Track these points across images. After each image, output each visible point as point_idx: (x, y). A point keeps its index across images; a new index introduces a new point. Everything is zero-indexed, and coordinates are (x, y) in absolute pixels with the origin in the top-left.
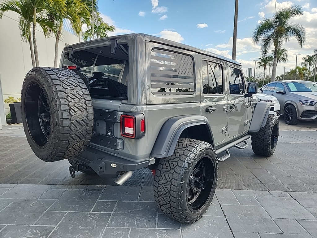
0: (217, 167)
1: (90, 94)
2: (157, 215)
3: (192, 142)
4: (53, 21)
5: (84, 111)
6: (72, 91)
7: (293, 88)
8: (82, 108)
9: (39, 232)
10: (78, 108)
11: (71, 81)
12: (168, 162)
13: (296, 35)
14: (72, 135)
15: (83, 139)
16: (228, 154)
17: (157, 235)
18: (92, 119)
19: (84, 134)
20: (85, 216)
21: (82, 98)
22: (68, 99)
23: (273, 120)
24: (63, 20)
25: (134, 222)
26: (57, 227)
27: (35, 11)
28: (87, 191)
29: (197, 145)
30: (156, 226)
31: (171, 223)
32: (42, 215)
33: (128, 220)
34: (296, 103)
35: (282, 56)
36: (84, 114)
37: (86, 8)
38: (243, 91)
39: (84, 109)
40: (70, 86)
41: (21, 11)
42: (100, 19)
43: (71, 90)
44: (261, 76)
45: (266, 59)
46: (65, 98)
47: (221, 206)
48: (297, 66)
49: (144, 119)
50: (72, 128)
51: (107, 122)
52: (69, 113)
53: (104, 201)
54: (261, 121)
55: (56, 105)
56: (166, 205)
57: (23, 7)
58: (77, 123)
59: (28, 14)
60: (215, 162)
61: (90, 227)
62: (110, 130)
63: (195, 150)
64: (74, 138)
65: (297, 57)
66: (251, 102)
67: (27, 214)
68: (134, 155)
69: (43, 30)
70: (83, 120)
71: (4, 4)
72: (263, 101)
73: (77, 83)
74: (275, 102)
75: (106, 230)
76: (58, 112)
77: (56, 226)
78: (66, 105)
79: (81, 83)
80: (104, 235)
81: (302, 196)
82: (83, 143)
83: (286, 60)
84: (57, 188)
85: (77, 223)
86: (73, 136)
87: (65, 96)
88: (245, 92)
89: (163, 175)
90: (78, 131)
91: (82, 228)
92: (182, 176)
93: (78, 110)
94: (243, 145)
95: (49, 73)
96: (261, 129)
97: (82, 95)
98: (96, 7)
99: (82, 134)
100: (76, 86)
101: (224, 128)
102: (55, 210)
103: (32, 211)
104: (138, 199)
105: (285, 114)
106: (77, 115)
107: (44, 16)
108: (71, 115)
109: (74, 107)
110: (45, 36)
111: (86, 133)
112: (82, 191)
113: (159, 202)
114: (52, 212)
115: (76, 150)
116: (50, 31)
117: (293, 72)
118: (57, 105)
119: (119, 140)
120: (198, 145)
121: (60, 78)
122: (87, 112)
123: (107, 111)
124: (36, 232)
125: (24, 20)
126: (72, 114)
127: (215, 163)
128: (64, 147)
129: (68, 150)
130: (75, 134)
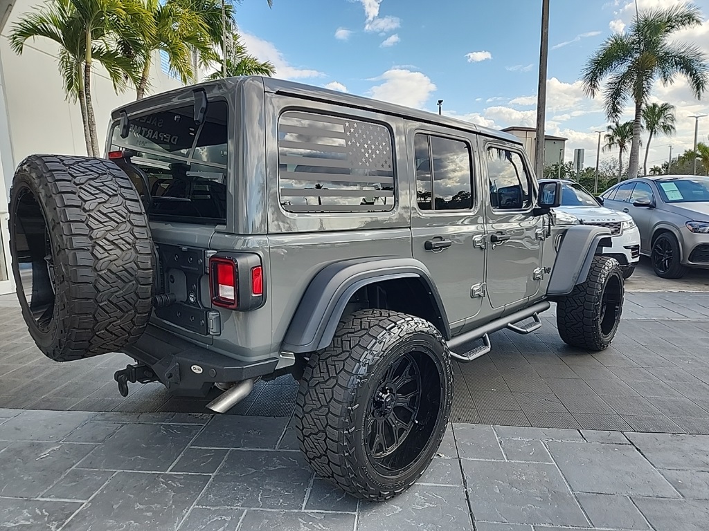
0: (447, 373)
1: (147, 212)
2: (312, 481)
3: (384, 318)
4: (130, 57)
5: (129, 249)
6: (101, 205)
7: (673, 192)
8: (124, 242)
9: (46, 514)
10: (114, 244)
11: (101, 184)
12: (326, 362)
13: (685, 70)
14: (102, 302)
15: (129, 311)
16: (486, 344)
17: (301, 524)
18: (150, 267)
19: (130, 301)
20: (153, 481)
21: (124, 220)
22: (89, 223)
23: (606, 268)
24: (152, 53)
25: (258, 495)
26: (89, 503)
27: (90, 34)
28: (169, 425)
29: (393, 324)
30: (304, 505)
31: (338, 500)
32: (63, 477)
33: (246, 490)
34: (678, 229)
35: (662, 120)
36: (128, 256)
37: (200, 24)
38: (530, 203)
39: (127, 246)
40: (97, 194)
41: (62, 37)
42: (241, 48)
43: (99, 203)
44: (614, 167)
45: (625, 129)
46: (83, 222)
47: (460, 463)
48: (698, 142)
49: (262, 266)
50: (100, 287)
51: (187, 273)
52: (93, 254)
53: (202, 448)
54: (577, 269)
55: (62, 236)
56: (319, 458)
57: (66, 28)
58: (113, 276)
59: (77, 41)
60: (442, 362)
61: (159, 506)
62: (194, 291)
63: (387, 336)
64: (107, 309)
65: (697, 121)
66: (549, 225)
67: (30, 475)
68: (243, 346)
69: (111, 76)
70: (126, 270)
71: (26, 23)
72: (586, 224)
73: (116, 189)
74: (629, 226)
75: (192, 511)
76: (65, 252)
77: (86, 502)
78: (85, 237)
79: (125, 188)
80: (185, 525)
81: (657, 443)
82: (132, 320)
83: (672, 130)
84: (107, 419)
85: (132, 496)
86: (103, 304)
87: (84, 216)
88: (534, 205)
89: (312, 392)
90: (116, 294)
91: (141, 507)
92: (353, 394)
93: (112, 247)
94: (530, 325)
95: (51, 166)
96: (577, 288)
97: (125, 215)
98: (232, 23)
99: (126, 300)
100: (111, 194)
101: (477, 287)
102: (92, 468)
103: (42, 469)
104: (277, 446)
105: (654, 253)
106: (112, 258)
107: (113, 45)
108: (97, 258)
109: (104, 240)
110: (116, 88)
111: (135, 298)
112: (158, 427)
113: (307, 451)
114: (84, 471)
115: (115, 335)
116: (126, 78)
117: (690, 155)
118: (64, 236)
119: (211, 313)
120: (395, 323)
121: (75, 177)
122: (137, 252)
123: (184, 248)
124: (42, 512)
125: (70, 55)
126: (99, 256)
127: (443, 366)
128: (85, 329)
129: (97, 335)
130: (109, 300)
